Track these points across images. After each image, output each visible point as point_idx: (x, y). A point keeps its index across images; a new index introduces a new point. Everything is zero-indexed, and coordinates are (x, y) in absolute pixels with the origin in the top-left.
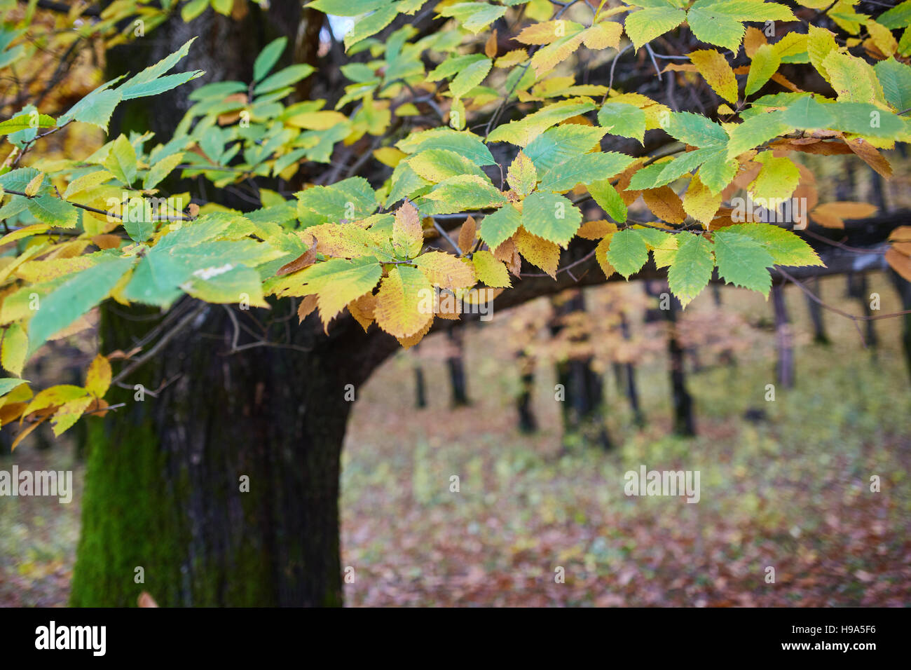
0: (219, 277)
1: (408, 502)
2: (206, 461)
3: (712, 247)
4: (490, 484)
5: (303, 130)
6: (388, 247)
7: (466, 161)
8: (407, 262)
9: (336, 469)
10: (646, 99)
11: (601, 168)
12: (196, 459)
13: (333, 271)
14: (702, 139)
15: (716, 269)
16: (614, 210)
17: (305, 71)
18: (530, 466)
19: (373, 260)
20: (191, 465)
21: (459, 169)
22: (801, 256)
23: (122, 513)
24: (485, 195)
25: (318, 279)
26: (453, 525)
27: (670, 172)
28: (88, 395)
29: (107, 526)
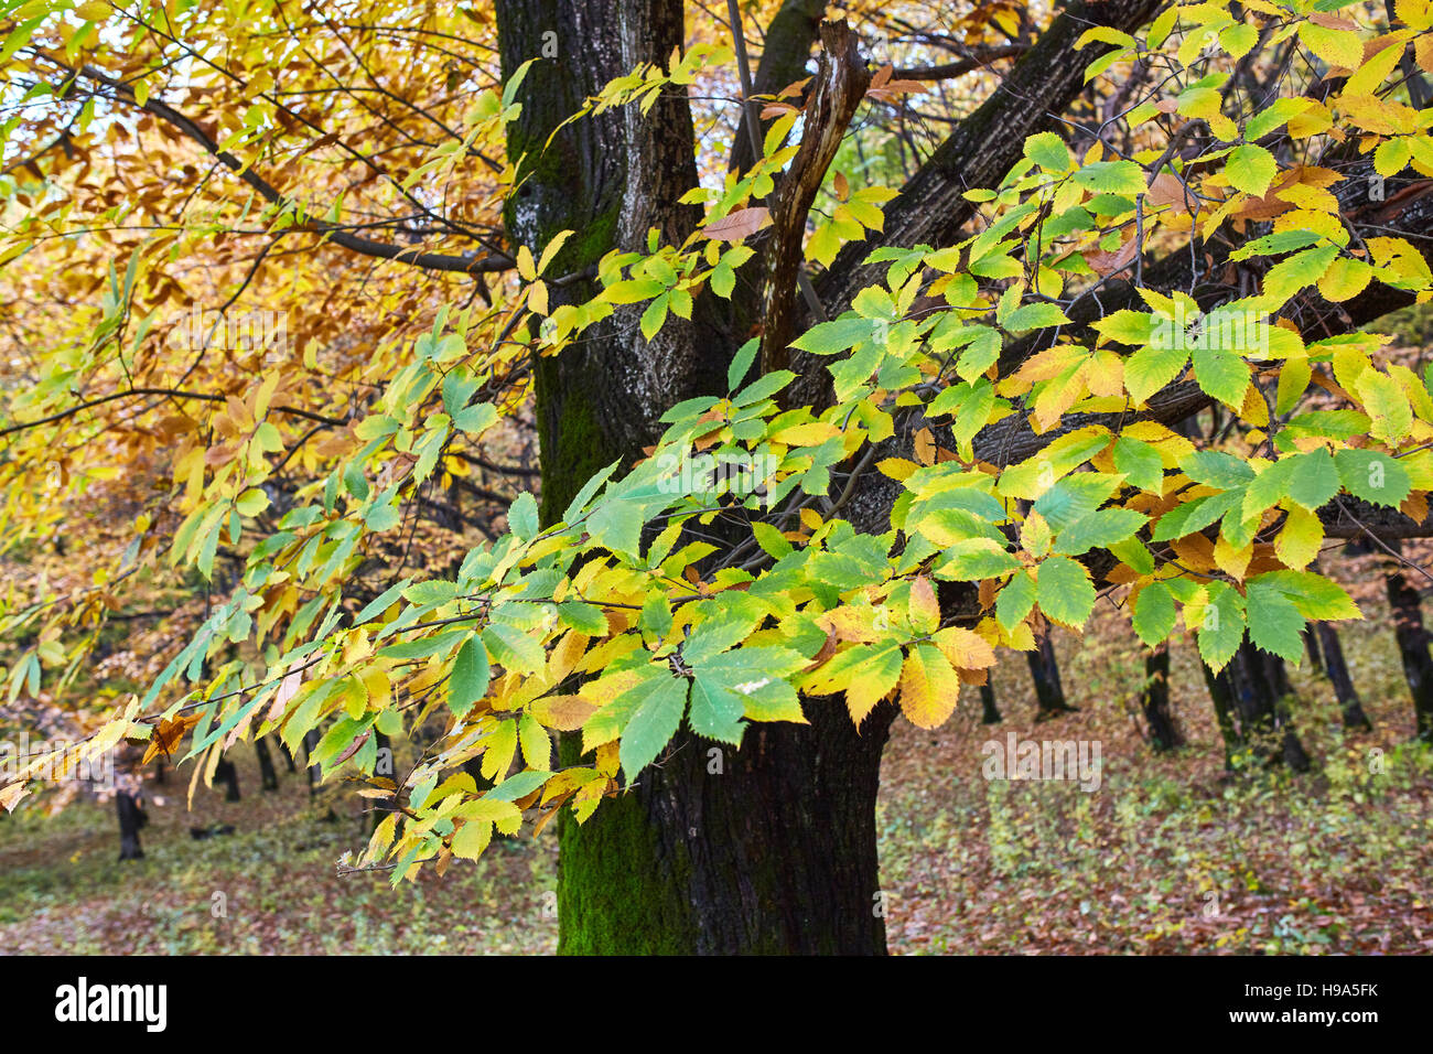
0: (759, 691)
1: (983, 873)
2: (706, 833)
3: (1244, 603)
4: (1109, 838)
5: (791, 448)
6: (906, 625)
7: (976, 518)
8: (925, 639)
9: (871, 836)
10: (1164, 428)
11: (1115, 528)
12: (693, 832)
13: (855, 661)
14: (1227, 479)
15: (1247, 631)
16: (1138, 562)
17: (785, 378)
18: (1173, 804)
19: (892, 642)
20: (689, 841)
21: (970, 530)
22: (1340, 608)
23: (610, 905)
24: (998, 563)
25: (842, 673)
26: (1055, 904)
27: (1193, 524)
28: (601, 776)
29: (594, 922)
